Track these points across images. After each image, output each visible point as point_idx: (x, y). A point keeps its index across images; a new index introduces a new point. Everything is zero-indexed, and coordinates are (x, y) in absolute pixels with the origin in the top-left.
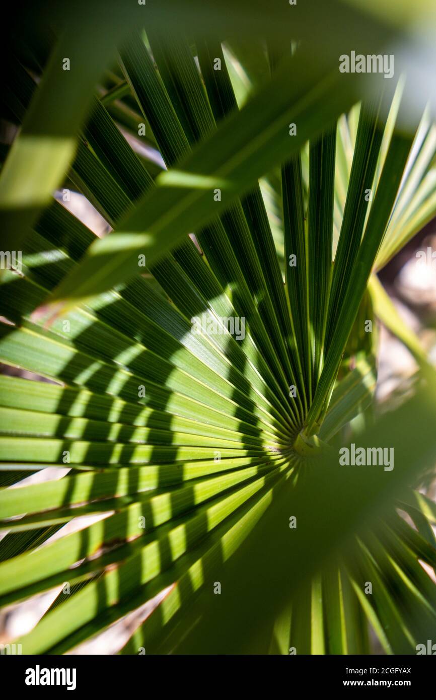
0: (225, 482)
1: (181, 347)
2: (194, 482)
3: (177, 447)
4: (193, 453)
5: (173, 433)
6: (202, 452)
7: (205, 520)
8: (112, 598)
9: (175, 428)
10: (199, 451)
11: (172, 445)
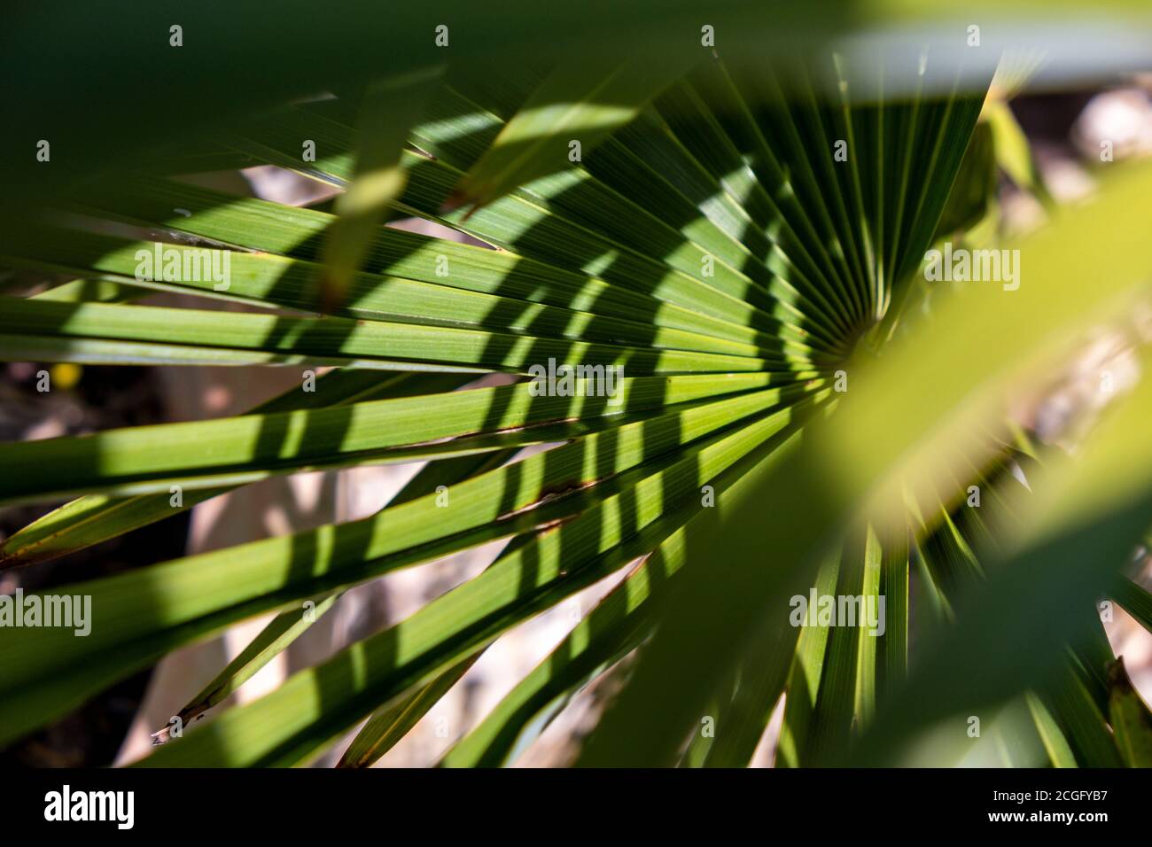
0: (740, 408)
1: (701, 215)
2: (683, 406)
3: (660, 351)
4: (693, 361)
5: (658, 328)
6: (708, 360)
7: (694, 466)
8: (547, 572)
9: (661, 321)
10: (703, 359)
11: (652, 347)
